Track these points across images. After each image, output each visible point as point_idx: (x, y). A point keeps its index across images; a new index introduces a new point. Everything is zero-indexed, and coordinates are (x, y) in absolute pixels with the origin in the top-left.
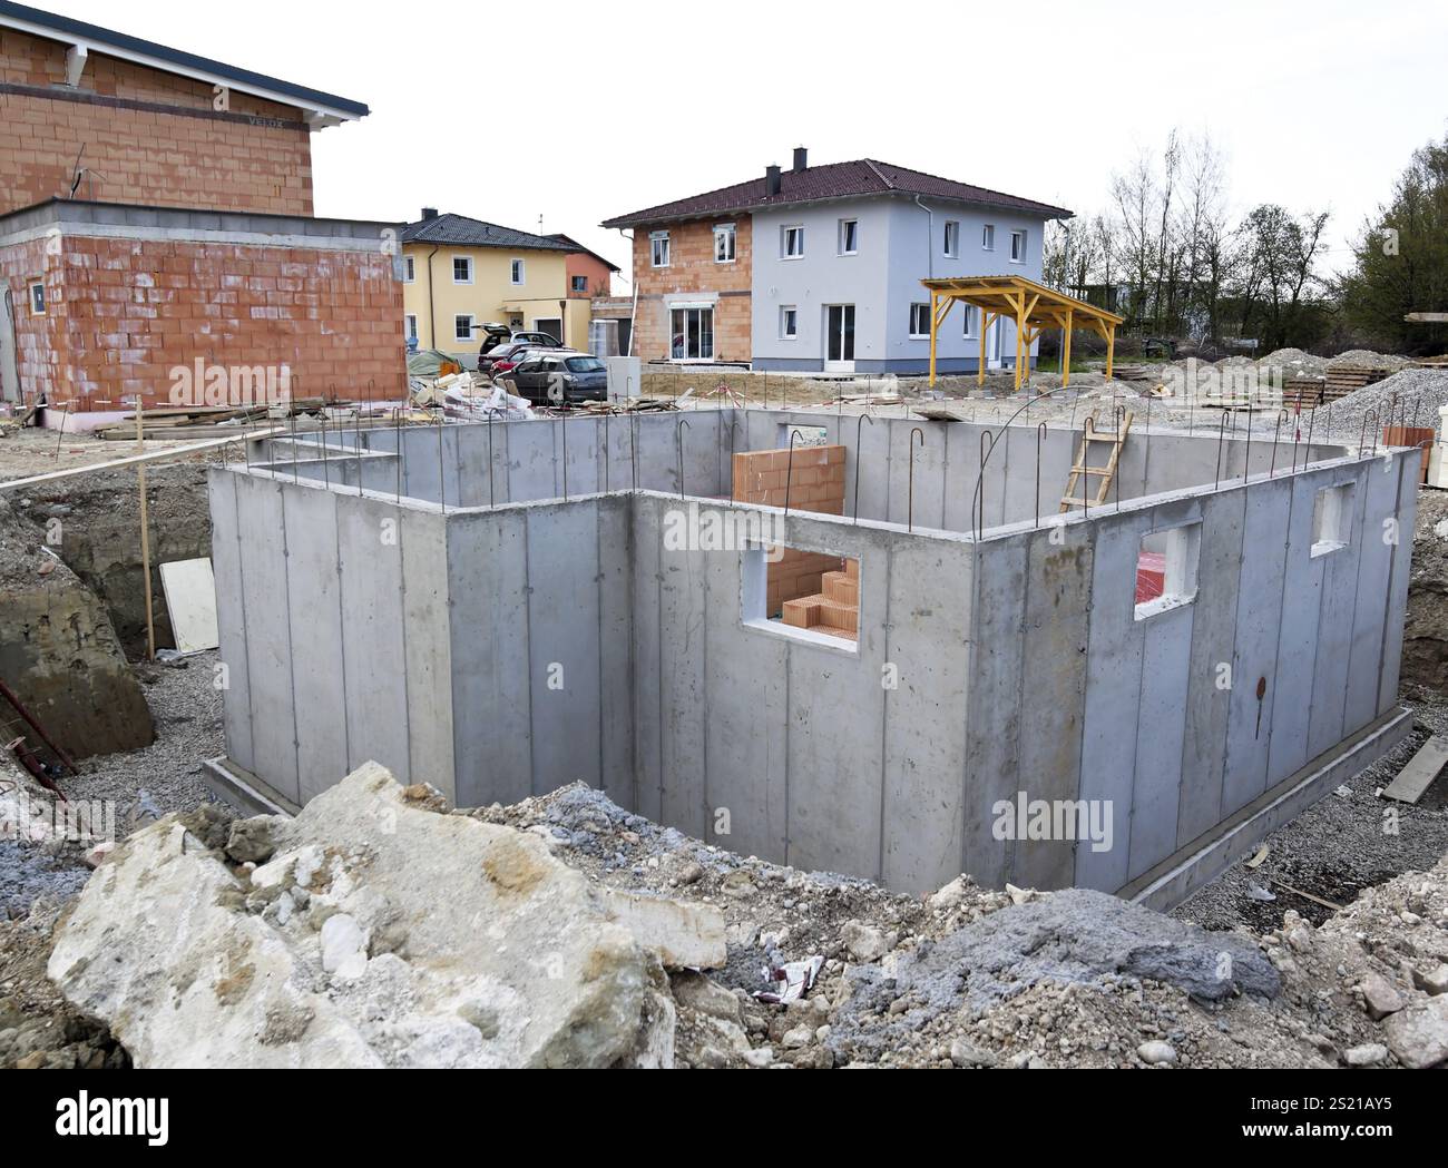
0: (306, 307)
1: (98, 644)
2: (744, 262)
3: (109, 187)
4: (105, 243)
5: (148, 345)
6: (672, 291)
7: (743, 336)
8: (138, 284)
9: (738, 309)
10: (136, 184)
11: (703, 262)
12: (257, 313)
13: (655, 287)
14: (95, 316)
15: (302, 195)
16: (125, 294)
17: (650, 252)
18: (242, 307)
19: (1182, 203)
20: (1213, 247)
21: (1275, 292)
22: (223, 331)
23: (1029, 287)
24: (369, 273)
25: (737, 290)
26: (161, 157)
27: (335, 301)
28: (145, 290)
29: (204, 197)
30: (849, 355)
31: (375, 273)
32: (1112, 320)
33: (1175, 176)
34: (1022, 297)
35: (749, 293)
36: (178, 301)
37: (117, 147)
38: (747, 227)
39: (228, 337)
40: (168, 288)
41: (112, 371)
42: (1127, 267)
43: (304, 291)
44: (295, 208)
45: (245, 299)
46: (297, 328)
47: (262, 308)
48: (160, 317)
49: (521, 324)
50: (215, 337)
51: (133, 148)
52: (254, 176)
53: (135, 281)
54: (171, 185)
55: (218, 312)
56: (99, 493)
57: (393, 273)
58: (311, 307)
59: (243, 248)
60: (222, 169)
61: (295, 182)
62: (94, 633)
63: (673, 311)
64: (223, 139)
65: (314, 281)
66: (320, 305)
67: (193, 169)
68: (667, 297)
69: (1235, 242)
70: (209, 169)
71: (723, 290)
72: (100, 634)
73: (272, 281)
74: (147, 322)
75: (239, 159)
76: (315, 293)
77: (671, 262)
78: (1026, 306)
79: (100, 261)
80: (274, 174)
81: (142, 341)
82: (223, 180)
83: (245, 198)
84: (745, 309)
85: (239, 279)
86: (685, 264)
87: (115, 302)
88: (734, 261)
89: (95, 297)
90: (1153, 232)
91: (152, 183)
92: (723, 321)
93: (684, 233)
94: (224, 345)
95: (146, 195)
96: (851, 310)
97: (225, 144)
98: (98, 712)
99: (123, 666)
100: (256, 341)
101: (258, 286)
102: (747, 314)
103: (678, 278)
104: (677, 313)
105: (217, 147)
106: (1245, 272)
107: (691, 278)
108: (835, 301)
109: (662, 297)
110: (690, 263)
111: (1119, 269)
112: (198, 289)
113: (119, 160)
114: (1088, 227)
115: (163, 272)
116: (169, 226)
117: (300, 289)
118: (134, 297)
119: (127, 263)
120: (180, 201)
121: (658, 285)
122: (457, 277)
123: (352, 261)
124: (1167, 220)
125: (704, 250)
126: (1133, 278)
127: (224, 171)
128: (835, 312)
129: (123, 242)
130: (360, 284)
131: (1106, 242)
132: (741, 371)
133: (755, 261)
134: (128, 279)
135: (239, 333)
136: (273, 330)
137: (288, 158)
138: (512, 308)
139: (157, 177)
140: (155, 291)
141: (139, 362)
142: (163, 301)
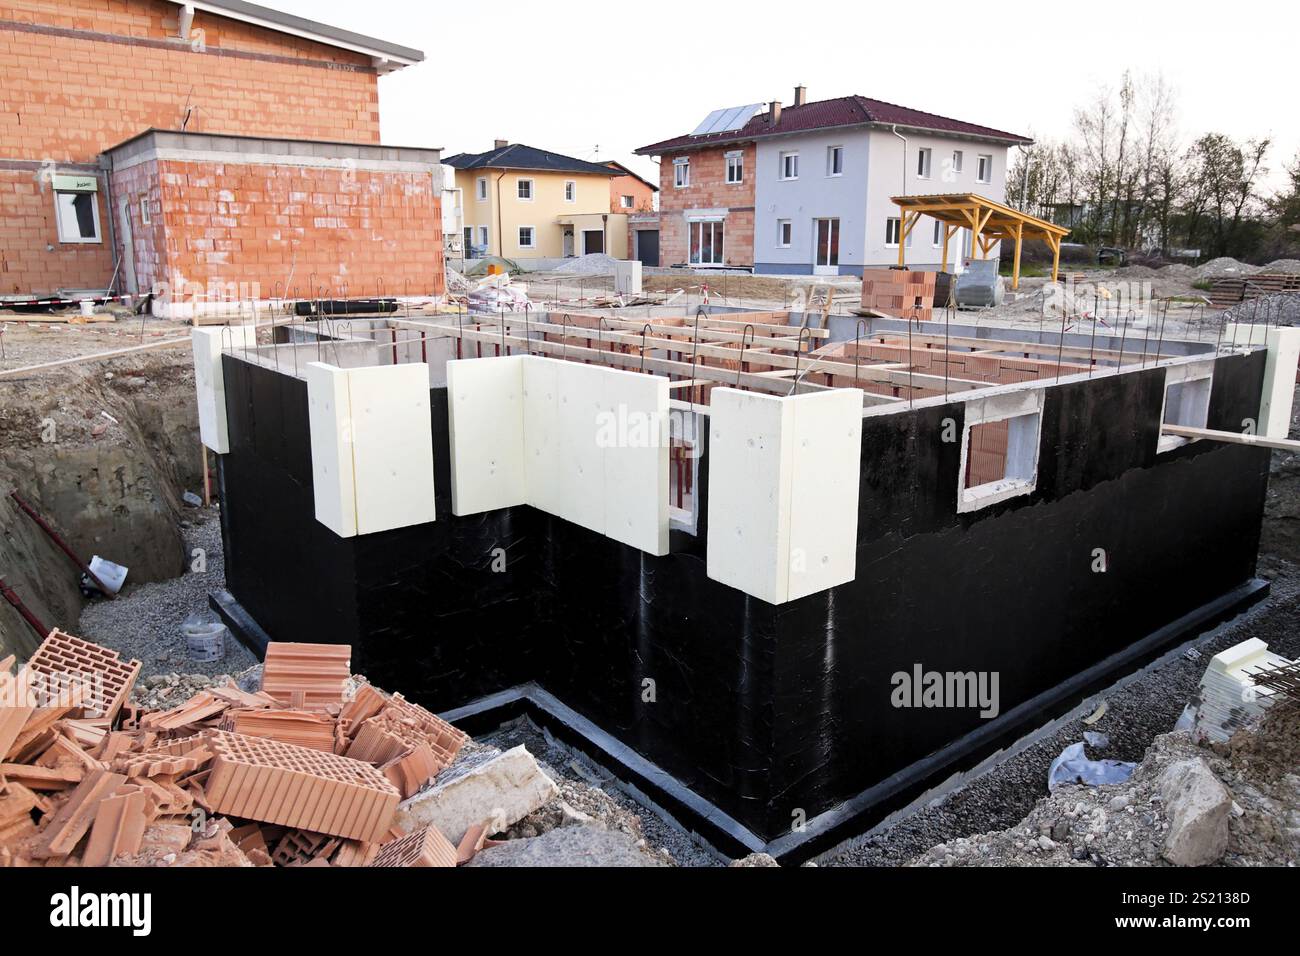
0: (360, 218)
1: (139, 493)
2: (749, 182)
3: (213, 121)
4: (193, 166)
5: (229, 249)
6: (690, 207)
7: (747, 245)
8: (221, 199)
9: (744, 222)
10: (236, 118)
11: (717, 183)
12: (319, 222)
13: (678, 204)
14: (187, 225)
15: (371, 126)
16: (210, 207)
17: (673, 174)
18: (306, 217)
19: (1137, 133)
20: (1167, 171)
21: (1218, 209)
22: (291, 238)
23: (982, 203)
24: (411, 190)
25: (743, 206)
26: (255, 96)
27: (384, 212)
28: (227, 203)
29: (290, 129)
30: (834, 261)
31: (418, 190)
32: (1058, 231)
33: (1130, 112)
34: (977, 212)
35: (752, 209)
36: (254, 213)
37: (220, 88)
38: (752, 154)
39: (296, 242)
40: (245, 202)
41: (200, 269)
42: (1089, 187)
43: (358, 205)
44: (365, 138)
45: (309, 211)
46: (353, 235)
47: (323, 219)
48: (239, 225)
49: (572, 235)
50: (284, 243)
51: (233, 89)
52: (331, 112)
53: (219, 196)
54: (264, 119)
55: (287, 222)
56: (170, 368)
57: (433, 190)
58: (364, 218)
59: (307, 170)
60: (304, 106)
61: (365, 116)
62: (136, 484)
63: (691, 223)
64: (306, 82)
65: (366, 197)
66: (372, 216)
67: (281, 106)
68: (687, 212)
69: (1186, 166)
70: (295, 106)
71: (732, 206)
72: (140, 485)
73: (332, 196)
74: (228, 232)
75: (320, 97)
76: (368, 206)
77: (690, 183)
78: (981, 220)
79: (190, 180)
80: (347, 110)
81: (224, 245)
82: (306, 115)
83: (325, 130)
84: (750, 222)
85: (304, 195)
86: (701, 185)
87: (203, 213)
88: (741, 182)
89: (186, 209)
90: (1112, 156)
91: (248, 117)
92: (731, 232)
93: (701, 159)
94: (292, 249)
95: (243, 128)
96: (836, 223)
97: (308, 85)
98: (137, 548)
99: (159, 512)
100: (318, 245)
101: (320, 201)
102: (750, 226)
103: (695, 196)
104: (694, 226)
105: (302, 88)
106: (1193, 192)
107: (706, 196)
108: (823, 215)
109: (683, 212)
110: (706, 183)
111: (1081, 190)
112: (271, 203)
113: (221, 99)
114: (1055, 153)
115: (241, 188)
116: (247, 151)
117: (355, 203)
118: (218, 209)
119: (212, 181)
120: (271, 132)
121: (680, 202)
122: (521, 196)
123: (398, 180)
124: (1125, 147)
125: (717, 173)
126: (1093, 197)
127: (307, 108)
128: (823, 224)
129: (208, 165)
130: (406, 199)
131: (1070, 165)
132: (745, 274)
133: (757, 183)
134: (213, 195)
135: (304, 239)
136: (334, 237)
137: (359, 96)
138: (565, 222)
139: (253, 113)
140: (236, 205)
141: (222, 263)
142: (242, 212)
